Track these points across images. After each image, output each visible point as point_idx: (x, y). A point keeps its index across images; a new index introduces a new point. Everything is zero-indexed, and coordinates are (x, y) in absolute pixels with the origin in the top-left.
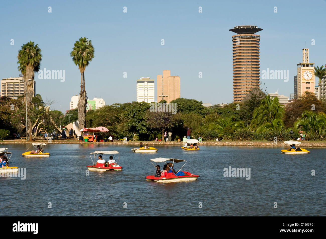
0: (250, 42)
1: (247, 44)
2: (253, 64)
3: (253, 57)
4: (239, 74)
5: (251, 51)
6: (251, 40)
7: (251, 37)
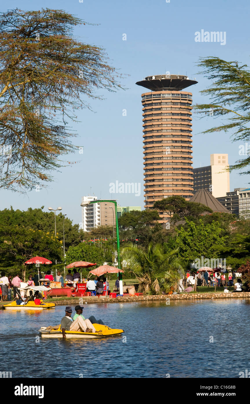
0: (178, 105)
1: (173, 109)
2: (184, 146)
3: (183, 134)
4: (158, 164)
5: (180, 123)
6: (180, 102)
7: (180, 96)
